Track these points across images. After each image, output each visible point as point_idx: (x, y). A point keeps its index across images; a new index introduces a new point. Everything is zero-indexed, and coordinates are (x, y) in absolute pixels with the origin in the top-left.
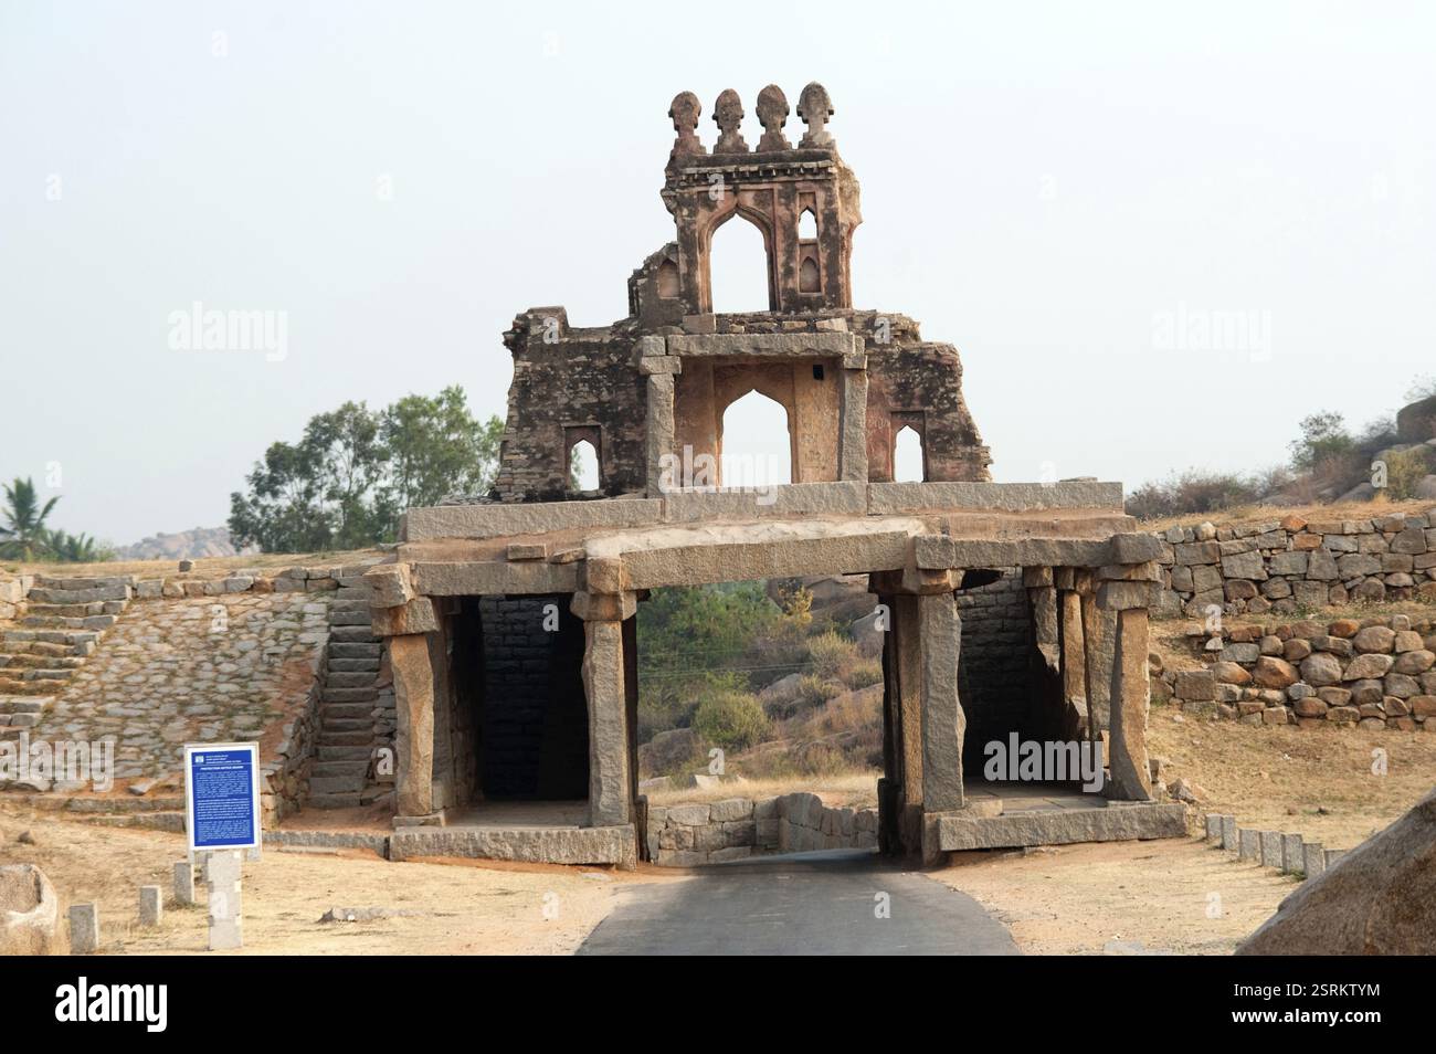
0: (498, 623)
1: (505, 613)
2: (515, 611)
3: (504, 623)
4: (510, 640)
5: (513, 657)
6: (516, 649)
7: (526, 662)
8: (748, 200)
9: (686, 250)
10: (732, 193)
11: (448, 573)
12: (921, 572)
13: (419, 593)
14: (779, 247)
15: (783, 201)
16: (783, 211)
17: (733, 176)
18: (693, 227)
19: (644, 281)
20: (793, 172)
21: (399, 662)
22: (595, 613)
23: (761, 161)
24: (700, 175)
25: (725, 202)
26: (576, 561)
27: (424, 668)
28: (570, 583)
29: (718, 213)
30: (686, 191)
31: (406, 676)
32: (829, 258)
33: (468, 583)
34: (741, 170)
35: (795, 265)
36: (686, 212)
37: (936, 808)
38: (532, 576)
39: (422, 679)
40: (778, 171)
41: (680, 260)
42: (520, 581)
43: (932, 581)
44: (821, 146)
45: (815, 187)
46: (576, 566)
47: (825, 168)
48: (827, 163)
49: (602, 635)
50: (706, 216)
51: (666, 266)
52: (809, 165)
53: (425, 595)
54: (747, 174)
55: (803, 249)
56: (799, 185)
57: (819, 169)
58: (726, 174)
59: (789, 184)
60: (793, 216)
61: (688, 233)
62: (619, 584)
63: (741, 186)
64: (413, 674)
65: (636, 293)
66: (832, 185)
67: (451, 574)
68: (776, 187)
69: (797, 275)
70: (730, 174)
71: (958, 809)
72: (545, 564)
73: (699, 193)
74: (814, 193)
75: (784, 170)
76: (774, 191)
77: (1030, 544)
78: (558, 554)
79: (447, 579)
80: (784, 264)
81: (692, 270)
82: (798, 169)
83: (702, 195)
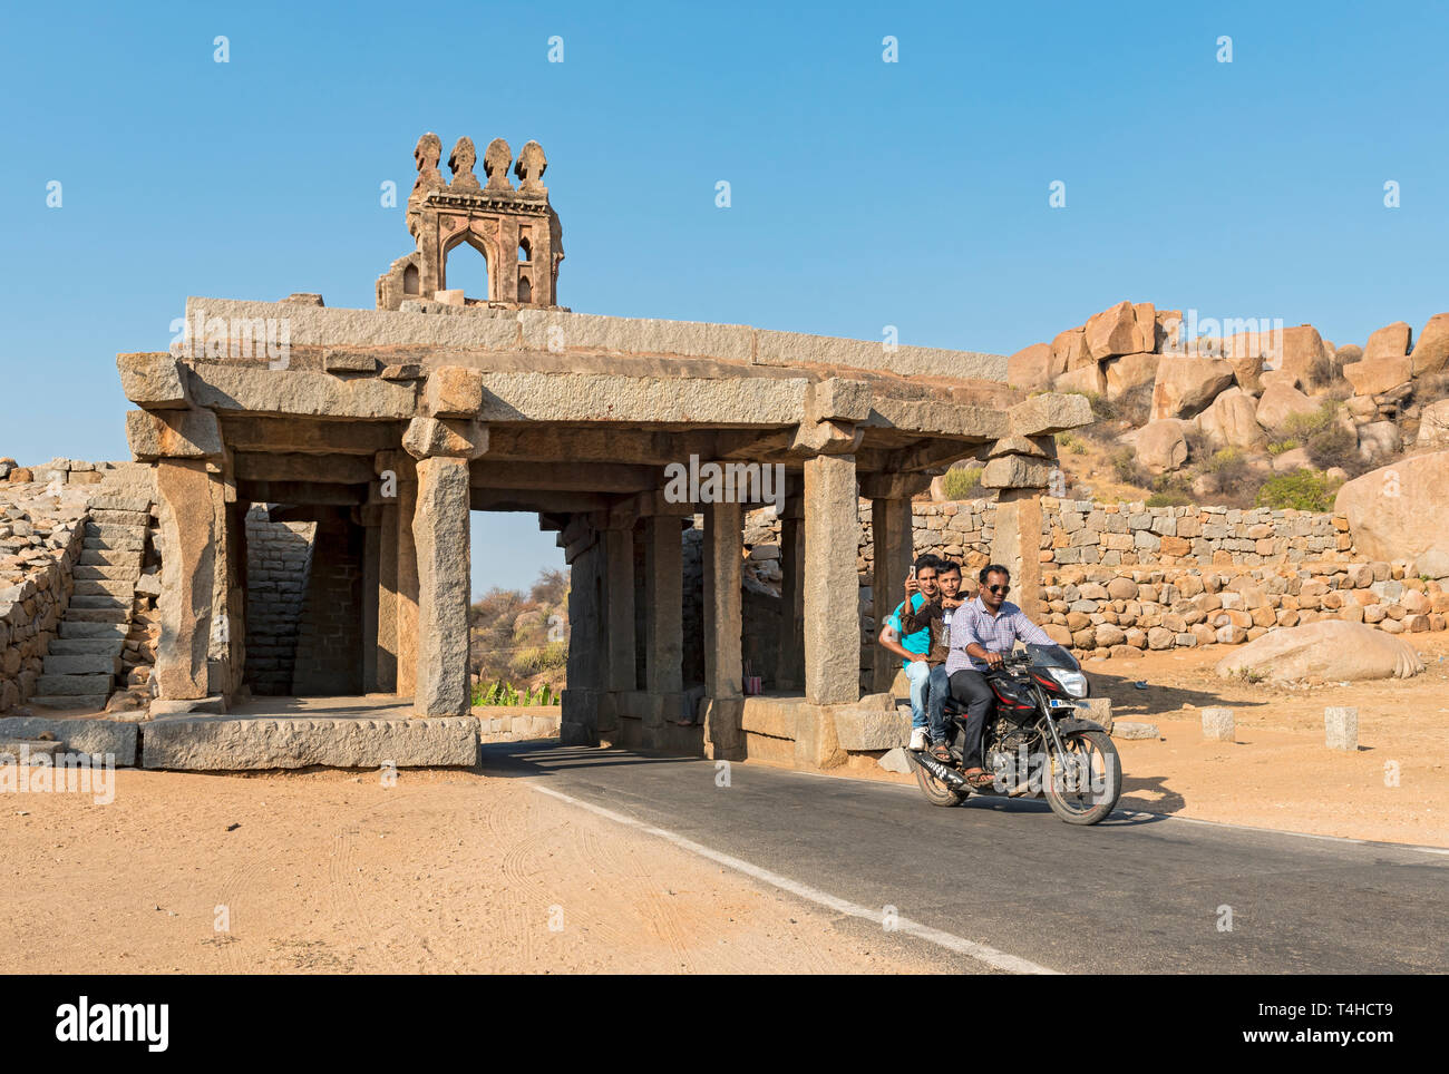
0: (257, 549)
1: (263, 541)
2: (273, 540)
3: (262, 549)
4: (267, 564)
5: (270, 579)
6: (272, 572)
7: (283, 583)
8: (479, 226)
9: (428, 258)
10: (466, 218)
11: (241, 381)
12: (827, 425)
13: (199, 402)
14: (503, 265)
15: (507, 229)
16: (506, 237)
17: (468, 203)
18: (434, 240)
19: (393, 278)
20: (517, 206)
21: (168, 492)
22: (439, 446)
23: (490, 195)
24: (441, 198)
25: (461, 224)
26: (414, 379)
27: (204, 504)
28: (406, 407)
29: (455, 232)
30: (429, 210)
31: (178, 512)
32: (542, 277)
33: (268, 397)
34: (475, 198)
35: (515, 280)
36: (428, 227)
37: (830, 699)
38: (357, 394)
39: (200, 516)
40: (504, 204)
41: (422, 266)
42: (340, 398)
43: (840, 436)
44: (536, 191)
45: (533, 222)
46: (413, 386)
47: (541, 207)
48: (543, 202)
49: (445, 474)
50: (445, 234)
51: (411, 269)
52: (529, 203)
53: (207, 407)
54: (479, 203)
55: (522, 269)
56: (520, 218)
57: (537, 207)
58: (464, 200)
59: (513, 217)
60: (514, 242)
61: (430, 243)
62: (479, 403)
63: (474, 213)
64: (189, 510)
65: (385, 288)
66: (546, 222)
67: (244, 383)
68: (502, 217)
69: (516, 288)
70: (466, 201)
71: (854, 701)
72: (374, 380)
73: (439, 214)
74: (530, 227)
75: (508, 204)
76: (500, 223)
77: (932, 408)
78: (392, 370)
79: (240, 388)
80: (507, 279)
81: (433, 274)
82: (520, 205)
83: (443, 216)
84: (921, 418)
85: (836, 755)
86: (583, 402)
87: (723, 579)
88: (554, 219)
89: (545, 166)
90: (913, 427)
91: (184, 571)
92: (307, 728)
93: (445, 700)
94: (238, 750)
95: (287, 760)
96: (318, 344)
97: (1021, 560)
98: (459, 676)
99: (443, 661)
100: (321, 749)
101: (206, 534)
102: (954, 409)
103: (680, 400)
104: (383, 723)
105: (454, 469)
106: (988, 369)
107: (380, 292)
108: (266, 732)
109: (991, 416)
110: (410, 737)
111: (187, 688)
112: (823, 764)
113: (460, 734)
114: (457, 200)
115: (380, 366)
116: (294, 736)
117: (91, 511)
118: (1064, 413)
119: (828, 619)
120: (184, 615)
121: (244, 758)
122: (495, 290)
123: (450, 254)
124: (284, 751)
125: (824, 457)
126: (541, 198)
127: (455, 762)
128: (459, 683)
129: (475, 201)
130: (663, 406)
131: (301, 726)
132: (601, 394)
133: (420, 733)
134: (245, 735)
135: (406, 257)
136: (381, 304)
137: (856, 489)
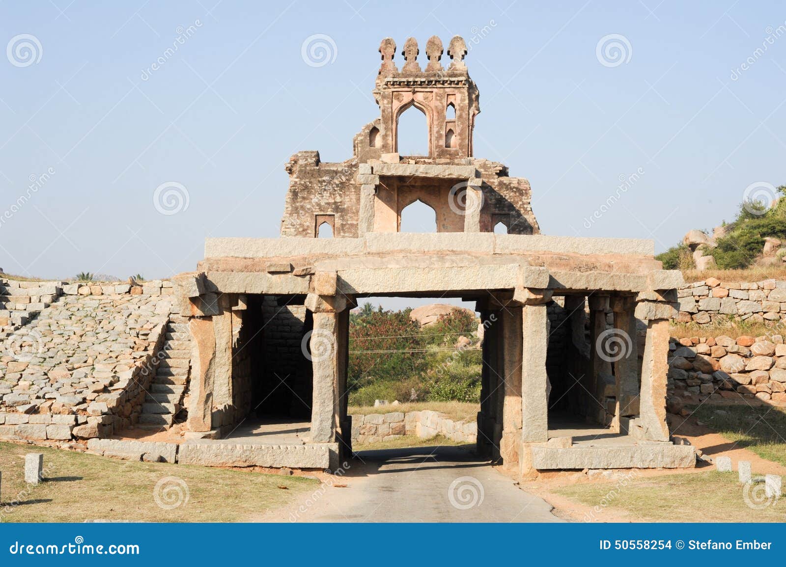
5: (282, 338)
6: (283, 333)
8: (419, 97)
9: (385, 122)
10: (411, 93)
11: (228, 279)
12: (527, 290)
13: (209, 290)
14: (435, 123)
15: (438, 98)
16: (438, 103)
17: (412, 83)
18: (390, 110)
19: (362, 138)
20: (444, 82)
21: (195, 333)
22: (319, 308)
23: (428, 76)
24: (394, 82)
25: (407, 97)
26: (308, 275)
27: (211, 338)
28: (305, 289)
29: (403, 103)
30: (386, 90)
31: (199, 343)
32: (462, 130)
33: (240, 286)
34: (416, 80)
35: (443, 133)
36: (385, 101)
37: (530, 440)
38: (282, 283)
39: (209, 344)
40: (436, 81)
41: (381, 127)
42: (274, 286)
43: (533, 296)
44: (460, 70)
45: (456, 91)
46: (308, 277)
47: (462, 81)
48: (463, 78)
49: (323, 321)
50: (397, 105)
51: (374, 131)
52: (453, 79)
53: (214, 292)
54: (419, 83)
55: (448, 124)
56: (447, 90)
57: (459, 82)
58: (408, 82)
59: (442, 89)
60: (443, 107)
61: (386, 113)
62: (335, 290)
63: (416, 90)
64: (203, 341)
65: (357, 144)
66: (465, 91)
67: (229, 279)
68: (435, 90)
69: (444, 138)
70: (410, 82)
71: (544, 441)
72: (290, 275)
73: (393, 92)
74: (455, 95)
75: (439, 81)
76: (434, 93)
77: (595, 276)
78: (298, 270)
79: (227, 283)
80: (438, 132)
81: (388, 133)
82: (447, 81)
83: (395, 93)
84: (588, 282)
85: (532, 471)
86: (393, 283)
87: (510, 361)
88: (472, 87)
89: (466, 52)
90: (584, 287)
91: (201, 371)
92: (250, 448)
93: (321, 434)
94: (219, 457)
95: (240, 463)
96: (265, 256)
97: (653, 362)
98: (329, 422)
99: (320, 415)
100: (256, 458)
101: (212, 353)
102: (610, 276)
103: (446, 279)
104: (285, 446)
105: (327, 319)
106: (641, 249)
107: (354, 147)
108: (232, 449)
109: (634, 278)
110: (297, 454)
111: (202, 426)
112: (524, 475)
113: (321, 453)
114: (404, 82)
115: (292, 268)
116: (244, 452)
117: (171, 316)
118: (667, 281)
119: (528, 396)
120: (200, 392)
121: (221, 461)
122: (431, 139)
123: (401, 118)
124: (239, 459)
125: (528, 306)
126: (461, 75)
127: (318, 466)
128: (328, 426)
129: (417, 82)
130: (436, 282)
131: (247, 447)
132: (403, 278)
133: (302, 451)
134: (222, 451)
135: (371, 122)
136: (355, 155)
137: (547, 323)
